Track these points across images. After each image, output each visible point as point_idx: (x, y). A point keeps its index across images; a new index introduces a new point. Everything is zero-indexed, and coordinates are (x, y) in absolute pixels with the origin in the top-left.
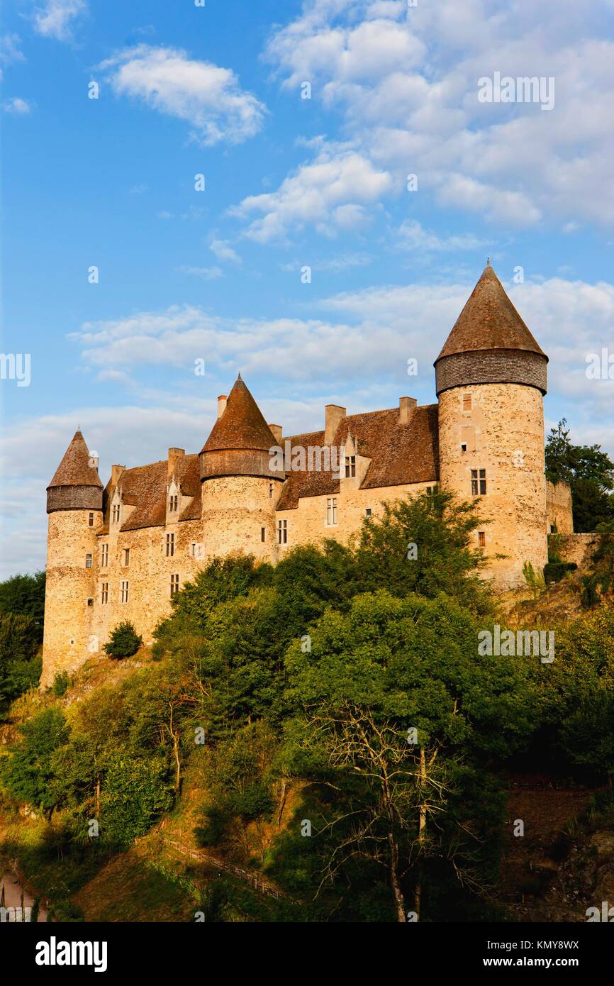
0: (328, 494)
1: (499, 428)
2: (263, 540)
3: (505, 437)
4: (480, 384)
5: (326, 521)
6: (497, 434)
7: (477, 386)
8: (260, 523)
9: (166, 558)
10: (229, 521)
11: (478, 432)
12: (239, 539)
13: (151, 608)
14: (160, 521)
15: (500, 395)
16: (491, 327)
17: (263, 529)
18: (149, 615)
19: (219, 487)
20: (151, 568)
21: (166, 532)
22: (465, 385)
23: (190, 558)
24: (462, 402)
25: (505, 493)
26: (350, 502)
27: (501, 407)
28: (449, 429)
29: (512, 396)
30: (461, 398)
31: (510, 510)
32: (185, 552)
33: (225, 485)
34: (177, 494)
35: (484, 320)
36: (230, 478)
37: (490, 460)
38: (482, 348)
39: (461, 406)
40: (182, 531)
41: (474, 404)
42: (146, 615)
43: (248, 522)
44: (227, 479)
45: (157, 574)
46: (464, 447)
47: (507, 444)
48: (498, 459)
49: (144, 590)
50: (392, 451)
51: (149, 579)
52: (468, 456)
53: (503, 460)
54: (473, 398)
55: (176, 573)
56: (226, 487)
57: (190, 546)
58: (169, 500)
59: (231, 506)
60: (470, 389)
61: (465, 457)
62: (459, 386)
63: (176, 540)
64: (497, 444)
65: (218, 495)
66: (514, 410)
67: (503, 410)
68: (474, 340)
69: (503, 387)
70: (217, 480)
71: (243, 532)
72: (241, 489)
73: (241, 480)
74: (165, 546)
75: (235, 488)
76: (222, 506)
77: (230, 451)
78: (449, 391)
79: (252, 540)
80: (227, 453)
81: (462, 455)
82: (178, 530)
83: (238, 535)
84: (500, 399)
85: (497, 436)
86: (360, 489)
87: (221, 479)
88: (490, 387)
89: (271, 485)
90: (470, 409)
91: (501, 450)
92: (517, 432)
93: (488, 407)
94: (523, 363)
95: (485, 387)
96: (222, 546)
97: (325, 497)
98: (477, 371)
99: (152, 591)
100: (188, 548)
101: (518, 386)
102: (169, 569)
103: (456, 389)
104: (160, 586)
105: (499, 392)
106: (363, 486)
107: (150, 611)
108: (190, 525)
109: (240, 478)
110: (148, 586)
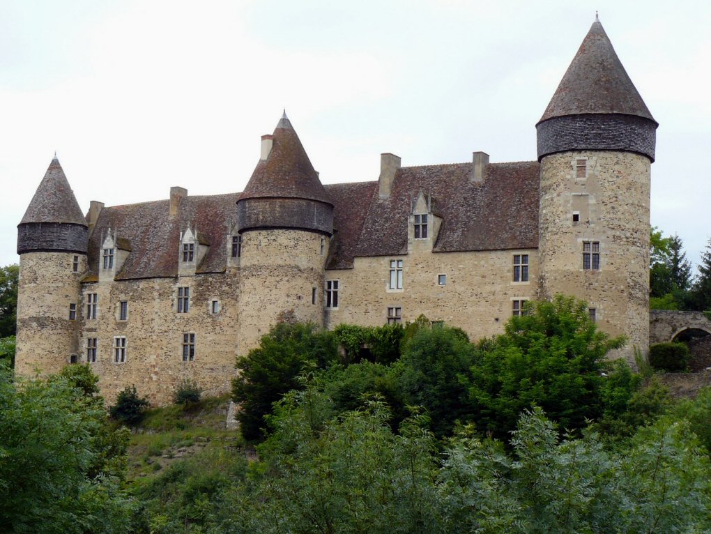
0: (392, 255)
1: (614, 199)
2: (313, 303)
3: (620, 208)
4: (596, 150)
5: (388, 285)
6: (612, 205)
7: (593, 153)
8: (312, 283)
9: (178, 315)
10: (278, 279)
11: (592, 201)
12: (289, 300)
13: (157, 369)
14: (169, 272)
15: (617, 163)
16: (607, 89)
17: (314, 290)
18: (155, 377)
19: (266, 240)
20: (157, 325)
21: (179, 285)
22: (580, 151)
23: (210, 316)
24: (575, 168)
25: (618, 269)
26: (420, 266)
27: (617, 177)
28: (559, 195)
29: (628, 165)
30: (574, 163)
31: (622, 287)
32: (204, 309)
33: (273, 237)
34: (193, 242)
35: (599, 80)
36: (281, 231)
37: (604, 232)
38: (601, 112)
39: (574, 172)
40: (199, 285)
41: (589, 171)
42: (151, 378)
43: (299, 282)
44: (276, 232)
45: (166, 332)
46: (576, 218)
47: (622, 217)
48: (613, 232)
49: (149, 349)
50: (467, 211)
51: (155, 338)
52: (581, 227)
53: (618, 233)
54: (588, 164)
55: (192, 332)
56: (275, 240)
57: (210, 302)
58: (181, 248)
59: (281, 262)
60: (585, 154)
61: (578, 228)
62: (573, 150)
63: (191, 294)
64: (612, 216)
65: (265, 249)
66: (630, 180)
67: (619, 180)
68: (591, 102)
69: (620, 155)
70: (264, 232)
71: (293, 292)
72: (292, 244)
73: (292, 234)
74: (176, 302)
75: (286, 242)
76: (270, 262)
77: (281, 200)
78: (561, 155)
79: (303, 301)
80: (278, 201)
81: (574, 225)
82: (194, 283)
83: (288, 296)
84: (617, 168)
85: (613, 208)
86: (433, 252)
87: (269, 232)
88: (607, 154)
89: (322, 240)
90: (585, 176)
91: (616, 222)
92: (632, 204)
93: (605, 176)
94: (640, 131)
95: (602, 154)
96: (269, 306)
97: (387, 259)
98: (595, 136)
99: (159, 351)
100: (207, 305)
101: (634, 155)
102: (182, 327)
103: (569, 154)
104: (170, 346)
105: (615, 160)
106: (436, 249)
107: (156, 373)
108: (210, 279)
109: (292, 231)
110: (154, 344)
